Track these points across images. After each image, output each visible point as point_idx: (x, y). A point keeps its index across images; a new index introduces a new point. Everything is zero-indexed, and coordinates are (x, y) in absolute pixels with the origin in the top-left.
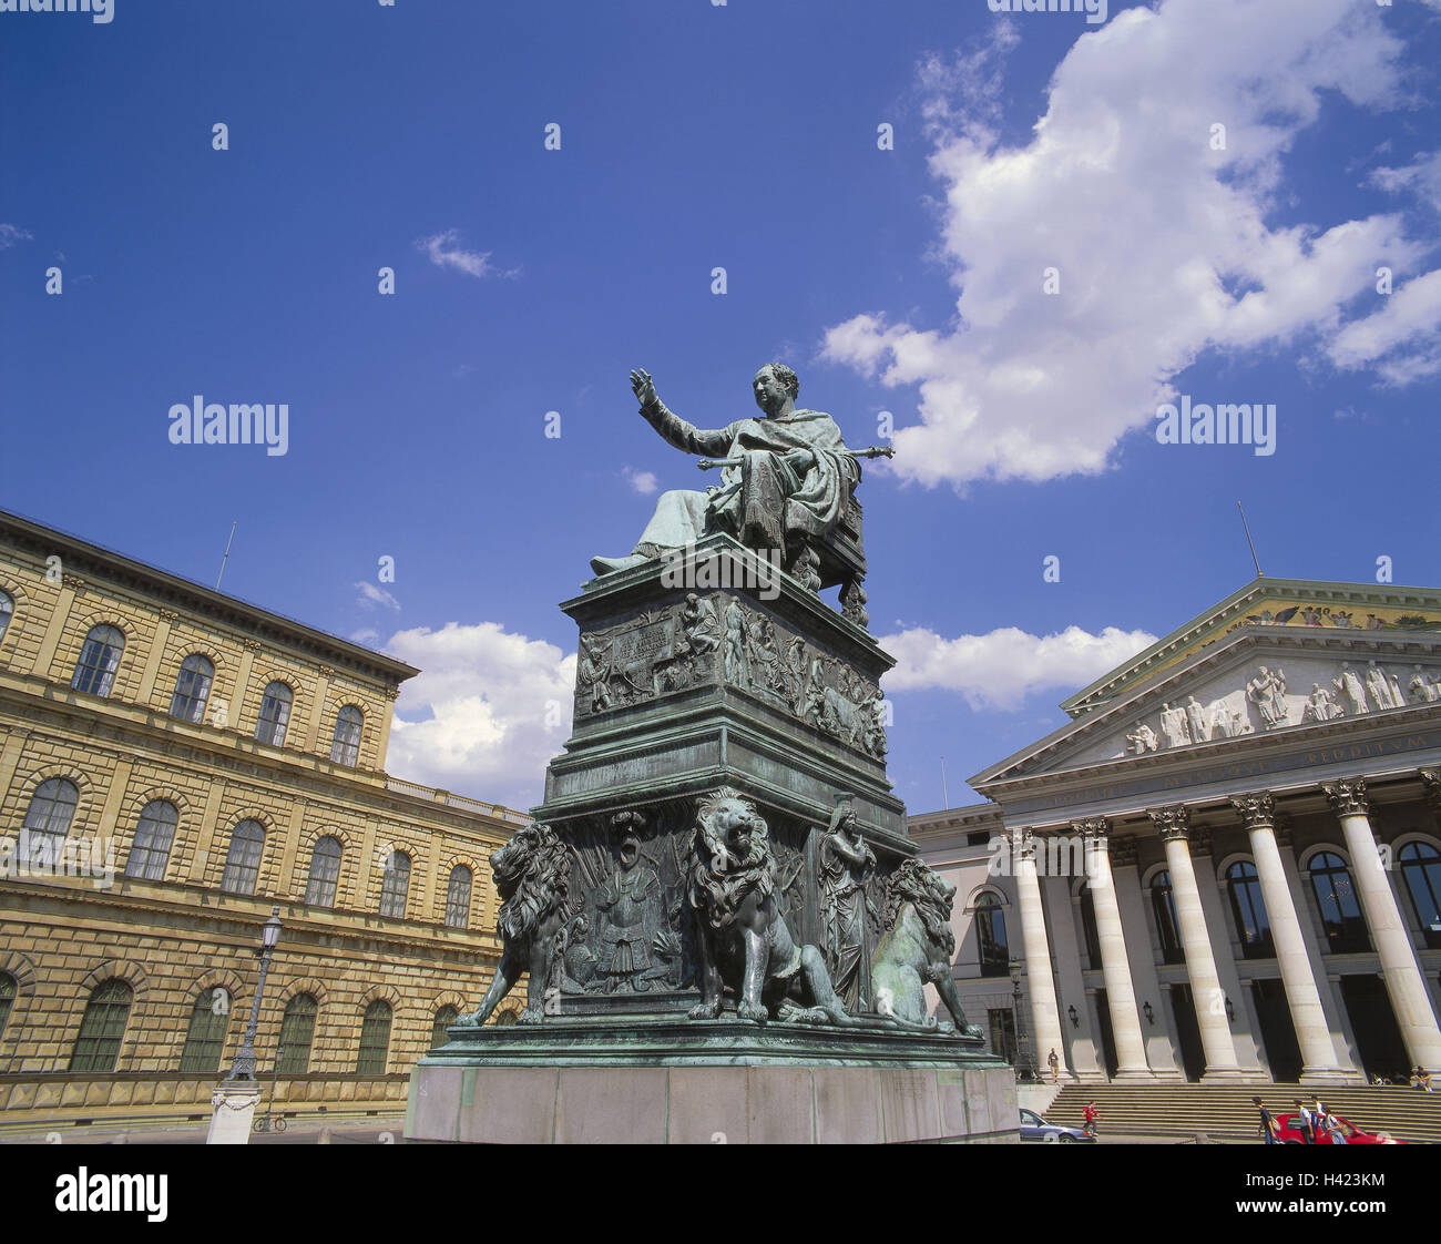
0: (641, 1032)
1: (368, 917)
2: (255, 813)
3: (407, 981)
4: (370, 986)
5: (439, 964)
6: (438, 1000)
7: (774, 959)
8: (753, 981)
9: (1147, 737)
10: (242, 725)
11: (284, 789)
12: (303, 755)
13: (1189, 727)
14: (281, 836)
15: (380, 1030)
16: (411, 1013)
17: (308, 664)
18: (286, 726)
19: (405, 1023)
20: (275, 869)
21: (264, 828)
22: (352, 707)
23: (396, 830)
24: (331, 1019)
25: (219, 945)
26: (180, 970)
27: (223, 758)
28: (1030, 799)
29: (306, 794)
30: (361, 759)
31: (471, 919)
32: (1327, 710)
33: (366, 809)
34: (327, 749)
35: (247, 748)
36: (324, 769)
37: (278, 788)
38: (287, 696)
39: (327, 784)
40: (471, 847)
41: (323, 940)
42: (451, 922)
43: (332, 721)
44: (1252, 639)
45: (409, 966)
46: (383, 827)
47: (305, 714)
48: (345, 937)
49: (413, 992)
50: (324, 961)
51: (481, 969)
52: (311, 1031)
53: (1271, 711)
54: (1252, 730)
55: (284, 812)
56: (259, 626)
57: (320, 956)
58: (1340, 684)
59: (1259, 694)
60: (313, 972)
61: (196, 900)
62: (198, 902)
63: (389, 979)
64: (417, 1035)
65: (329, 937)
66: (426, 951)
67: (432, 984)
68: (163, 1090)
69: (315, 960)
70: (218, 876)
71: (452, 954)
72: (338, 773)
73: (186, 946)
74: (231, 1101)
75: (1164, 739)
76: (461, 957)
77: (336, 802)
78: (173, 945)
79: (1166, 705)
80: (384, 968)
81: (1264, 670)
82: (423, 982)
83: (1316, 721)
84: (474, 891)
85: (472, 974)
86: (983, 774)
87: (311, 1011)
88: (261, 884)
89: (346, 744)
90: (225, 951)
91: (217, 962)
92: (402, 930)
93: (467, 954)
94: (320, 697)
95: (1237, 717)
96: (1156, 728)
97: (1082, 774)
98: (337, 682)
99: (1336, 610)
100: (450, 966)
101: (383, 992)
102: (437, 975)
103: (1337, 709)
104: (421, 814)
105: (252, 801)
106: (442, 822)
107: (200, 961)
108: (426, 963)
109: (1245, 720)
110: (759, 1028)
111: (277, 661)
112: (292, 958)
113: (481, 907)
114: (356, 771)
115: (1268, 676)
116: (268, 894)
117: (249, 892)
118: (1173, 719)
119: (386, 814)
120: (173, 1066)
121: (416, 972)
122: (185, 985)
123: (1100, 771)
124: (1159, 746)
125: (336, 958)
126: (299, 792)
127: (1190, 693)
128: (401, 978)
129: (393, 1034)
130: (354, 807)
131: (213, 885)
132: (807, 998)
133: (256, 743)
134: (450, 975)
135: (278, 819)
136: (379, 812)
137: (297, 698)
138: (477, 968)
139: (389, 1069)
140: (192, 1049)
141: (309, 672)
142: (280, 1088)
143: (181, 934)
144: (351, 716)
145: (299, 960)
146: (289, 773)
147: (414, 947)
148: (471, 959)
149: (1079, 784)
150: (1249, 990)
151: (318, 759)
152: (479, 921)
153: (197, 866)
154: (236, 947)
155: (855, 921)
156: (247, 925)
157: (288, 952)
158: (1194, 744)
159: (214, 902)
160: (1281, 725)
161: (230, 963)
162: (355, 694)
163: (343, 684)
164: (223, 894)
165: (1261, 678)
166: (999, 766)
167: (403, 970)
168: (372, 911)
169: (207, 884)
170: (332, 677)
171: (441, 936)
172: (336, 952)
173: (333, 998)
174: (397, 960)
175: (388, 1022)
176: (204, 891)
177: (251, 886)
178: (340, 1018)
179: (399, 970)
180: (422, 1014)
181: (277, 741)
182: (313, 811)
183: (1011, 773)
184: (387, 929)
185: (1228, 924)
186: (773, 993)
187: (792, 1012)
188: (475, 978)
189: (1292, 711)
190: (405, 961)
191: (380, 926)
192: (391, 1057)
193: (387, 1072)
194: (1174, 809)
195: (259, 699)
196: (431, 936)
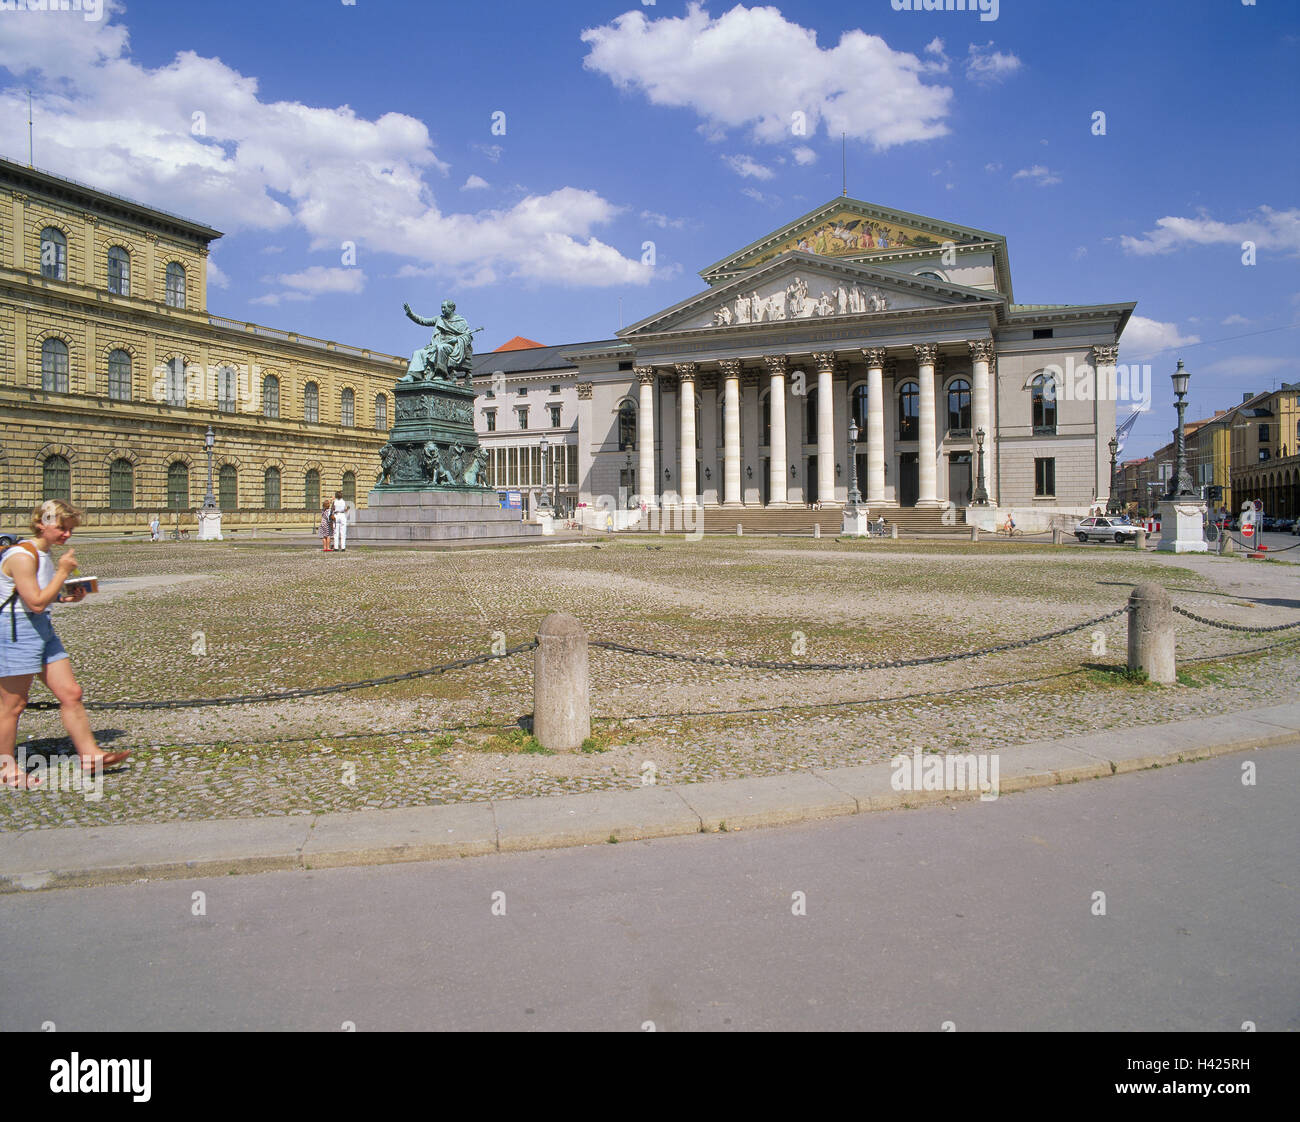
0: (415, 486)
1: (212, 412)
2: (121, 345)
3: (245, 453)
4: (220, 457)
5: (264, 442)
6: (265, 464)
7: (439, 473)
8: (435, 478)
9: (726, 315)
10: (97, 281)
11: (138, 328)
12: (146, 302)
13: (751, 313)
14: (142, 361)
15: (230, 483)
16: (249, 472)
17: (136, 231)
18: (129, 280)
19: (246, 479)
20: (143, 383)
21: (129, 356)
22: (176, 264)
23: (222, 353)
24: (198, 477)
25: (117, 433)
26: (96, 450)
27: (90, 307)
28: (652, 348)
29: (155, 331)
30: (188, 303)
31: (282, 412)
32: (826, 310)
33: (199, 339)
34: (163, 297)
35: (105, 299)
36: (163, 312)
37: (133, 327)
38: (125, 257)
39: (168, 323)
40: (277, 363)
41: (184, 428)
42: (267, 414)
43: (163, 276)
44: (794, 260)
45: (243, 443)
46: (213, 351)
47: (141, 270)
48: (199, 426)
49: (249, 459)
50: (187, 442)
51: (293, 444)
52: (187, 484)
53: (795, 306)
54: (784, 318)
55: (141, 344)
56: (93, 203)
57: (184, 439)
58: (835, 294)
59: (792, 295)
60: (181, 448)
61: (94, 405)
62: (97, 407)
63: (232, 452)
64: (255, 485)
65: (188, 426)
66: (254, 433)
67: (261, 454)
68: (104, 518)
69: (182, 441)
70: (105, 389)
71: (272, 435)
72: (174, 314)
73: (95, 435)
74: (208, 516)
75: (735, 318)
76: (278, 437)
77: (176, 335)
78: (87, 434)
79: (739, 296)
80: (228, 445)
81: (797, 280)
82: (254, 453)
83: (818, 316)
84: (282, 393)
85: (286, 447)
86: (626, 330)
87: (184, 473)
88: (135, 393)
89: (176, 292)
90: (122, 437)
91: (118, 444)
92: (235, 420)
93: (281, 435)
94: (150, 257)
95: (777, 308)
96: (732, 310)
97: (684, 335)
98: (161, 244)
99: (882, 226)
100: (271, 442)
101: (230, 460)
102: (263, 448)
103: (831, 309)
104: (238, 341)
105: (119, 338)
106: (253, 346)
107: (107, 443)
108: (255, 441)
109: (782, 310)
110: (436, 486)
111: (112, 230)
112: (166, 440)
113: (287, 403)
114: (186, 312)
115: (800, 283)
116: (142, 400)
117: (128, 398)
118: (742, 304)
119: (213, 342)
120: (106, 505)
121: (249, 447)
122: (101, 458)
123: (695, 334)
124: (732, 321)
125: (195, 440)
126: (149, 329)
127: (754, 290)
128: (238, 451)
129: (240, 485)
130: (190, 338)
131: (103, 395)
132: (446, 480)
133: (111, 295)
134: (271, 448)
135: (139, 349)
136: (207, 341)
137: (134, 258)
138: (289, 444)
139: (240, 506)
140: (115, 496)
141: (139, 238)
142: (174, 517)
143: (91, 427)
144: (176, 270)
145: (171, 441)
146: (140, 316)
147: (245, 431)
148: (285, 438)
149: (683, 340)
150: (762, 462)
151: (158, 305)
152: (287, 413)
153: (90, 382)
154: (129, 434)
155: (459, 465)
156: (132, 420)
157: (163, 437)
158: (751, 323)
159: (106, 407)
160: (799, 316)
161: (126, 444)
162: (178, 254)
163: (166, 246)
164: (112, 401)
165: (795, 285)
166: (636, 325)
167: (240, 446)
168: (214, 408)
169: (99, 395)
170: (156, 242)
171: (262, 424)
172: (194, 436)
173: (197, 464)
174: (235, 440)
175: (235, 478)
176: (99, 400)
177: (128, 394)
178: (201, 474)
179: (237, 446)
180: (257, 473)
181: (124, 291)
182: (161, 342)
183: (643, 330)
184: (225, 420)
185: (759, 425)
186: (439, 481)
187: (443, 483)
188: (288, 450)
189: (807, 308)
190: (240, 440)
191: (220, 418)
192: (240, 499)
193: (239, 507)
194: (733, 361)
195: (106, 261)
196: (256, 424)
